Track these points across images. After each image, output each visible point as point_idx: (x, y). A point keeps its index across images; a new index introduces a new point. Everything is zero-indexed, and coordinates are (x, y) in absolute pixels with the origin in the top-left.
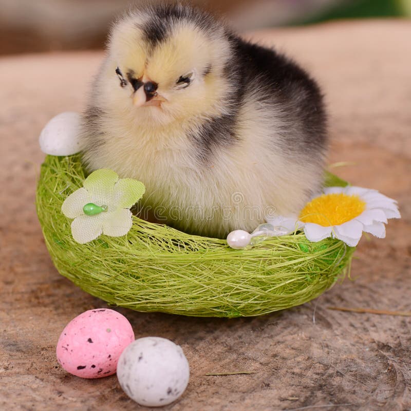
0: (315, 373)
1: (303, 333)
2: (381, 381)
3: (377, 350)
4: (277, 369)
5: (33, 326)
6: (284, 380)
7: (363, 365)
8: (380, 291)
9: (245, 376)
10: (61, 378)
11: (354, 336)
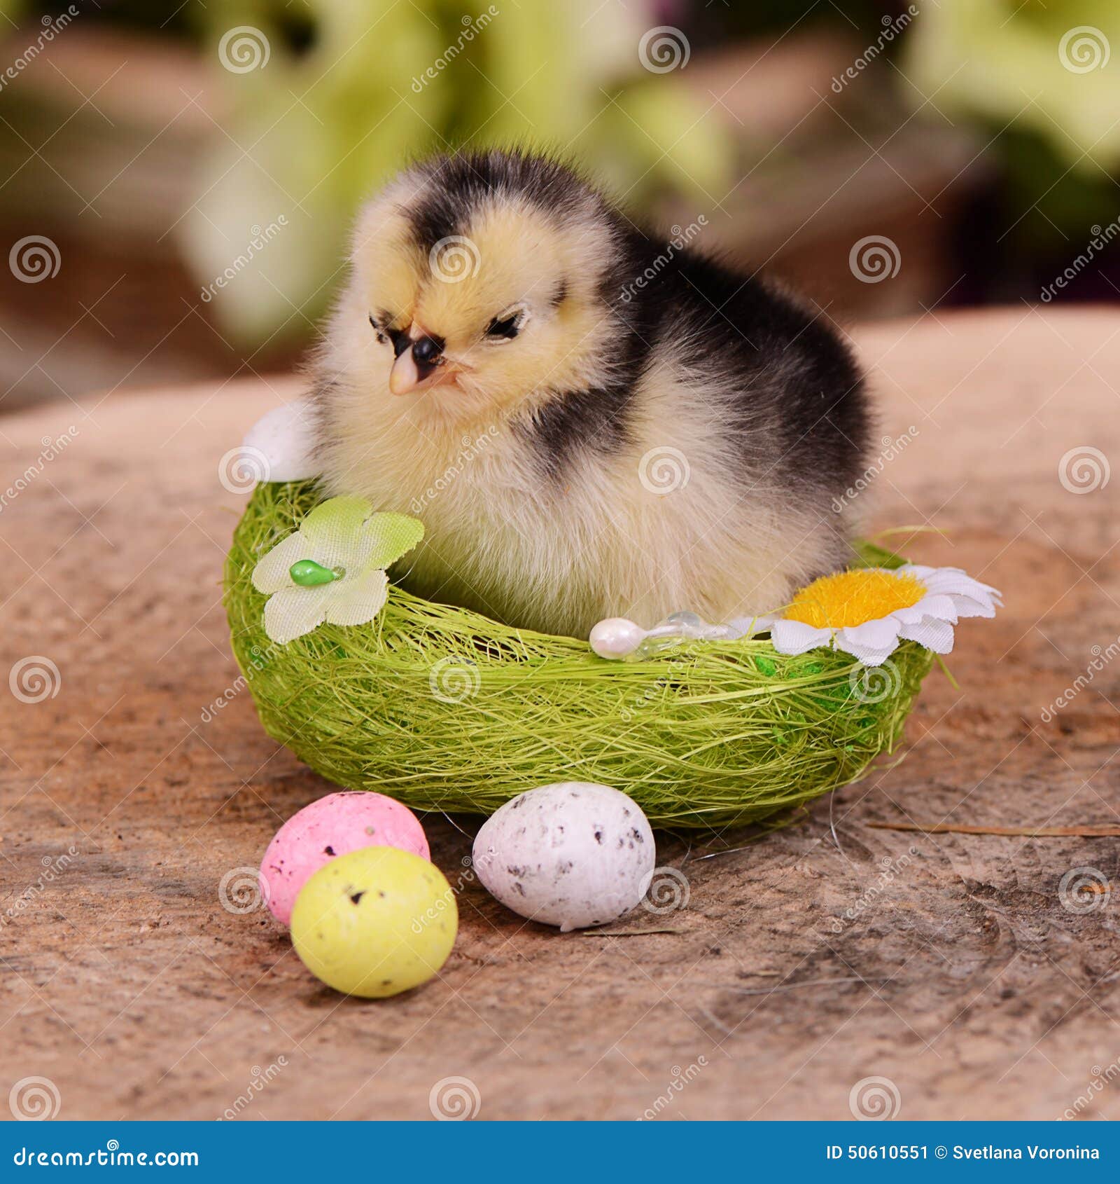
0: (822, 933)
1: (806, 864)
2: (966, 945)
3: (965, 897)
4: (741, 924)
5: (221, 855)
6: (754, 942)
7: (931, 920)
8: (987, 795)
9: (669, 937)
10: (270, 941)
11: (918, 873)
